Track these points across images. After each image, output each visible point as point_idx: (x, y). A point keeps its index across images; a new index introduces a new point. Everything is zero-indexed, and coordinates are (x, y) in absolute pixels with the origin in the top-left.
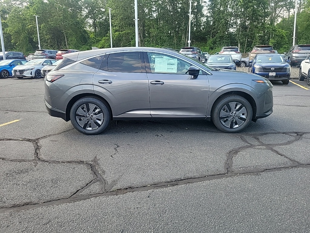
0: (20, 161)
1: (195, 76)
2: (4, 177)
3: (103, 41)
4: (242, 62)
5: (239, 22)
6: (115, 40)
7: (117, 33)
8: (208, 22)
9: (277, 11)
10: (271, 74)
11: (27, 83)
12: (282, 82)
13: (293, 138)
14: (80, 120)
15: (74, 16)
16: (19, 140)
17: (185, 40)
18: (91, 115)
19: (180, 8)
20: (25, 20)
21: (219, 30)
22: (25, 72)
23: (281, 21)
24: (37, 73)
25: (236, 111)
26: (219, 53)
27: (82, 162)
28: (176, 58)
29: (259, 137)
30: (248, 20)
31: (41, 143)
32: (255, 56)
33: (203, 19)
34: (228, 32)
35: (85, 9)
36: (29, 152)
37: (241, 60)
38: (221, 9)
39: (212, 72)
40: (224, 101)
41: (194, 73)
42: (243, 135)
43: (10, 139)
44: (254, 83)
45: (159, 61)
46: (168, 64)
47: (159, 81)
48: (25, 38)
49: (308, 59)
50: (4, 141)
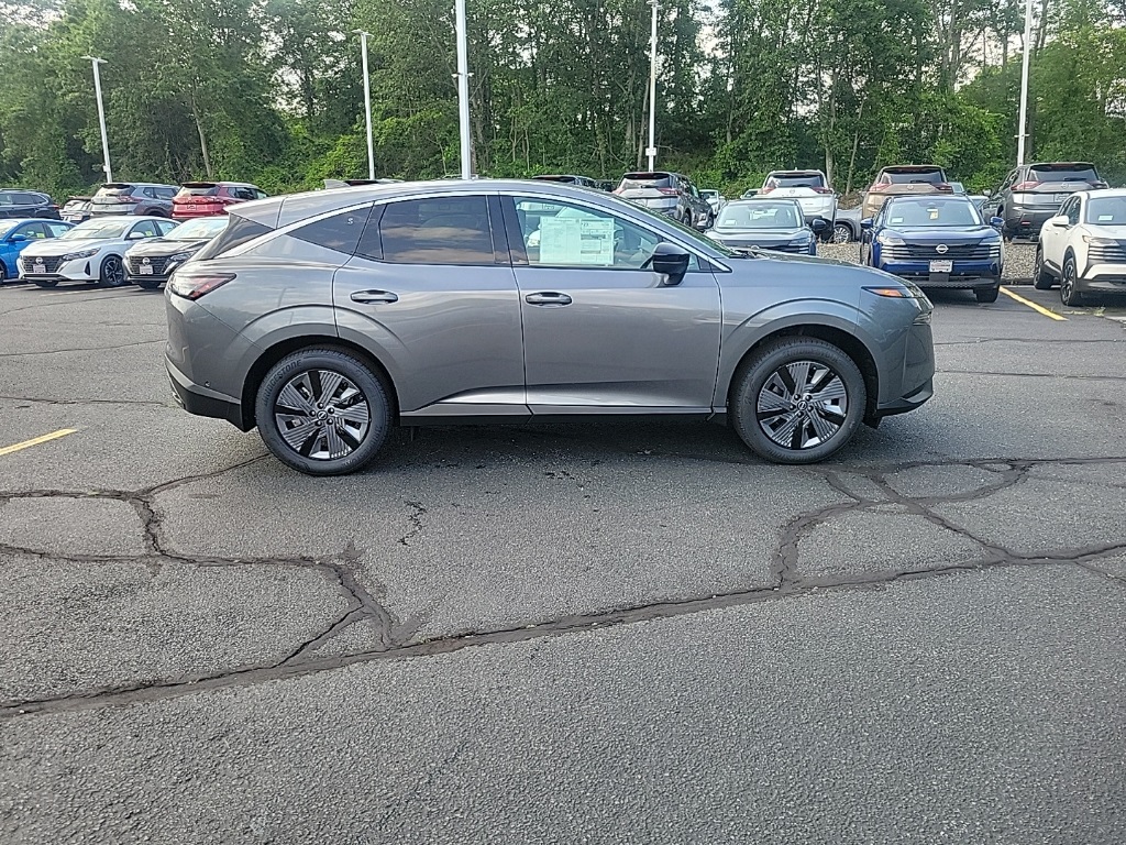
0: (102, 560)
1: (675, 274)
2: (58, 608)
3: (340, 150)
4: (837, 223)
5: (827, 79)
6: (382, 146)
7: (391, 121)
8: (716, 81)
9: (963, 42)
10: (936, 266)
11: (75, 305)
12: (975, 296)
13: (996, 479)
14: (290, 425)
15: (230, 58)
16: (86, 495)
17: (637, 146)
18: (326, 409)
19: (617, 30)
20: (52, 72)
21: (757, 108)
22: (65, 263)
23: (976, 77)
24: (109, 268)
25: (811, 392)
26: (755, 193)
27: (305, 561)
28: (611, 215)
29: (888, 476)
30: (860, 73)
31: (162, 504)
32: (882, 204)
33: (700, 69)
34: (788, 117)
35: (273, 34)
36: (127, 533)
37: (837, 217)
38: (763, 35)
39: (733, 264)
40: (773, 360)
41: (672, 267)
42: (836, 469)
43: (53, 494)
44: (870, 297)
45: (553, 227)
46: (583, 237)
47: (556, 295)
48: (52, 138)
49: (1064, 214)
50: (35, 499)
